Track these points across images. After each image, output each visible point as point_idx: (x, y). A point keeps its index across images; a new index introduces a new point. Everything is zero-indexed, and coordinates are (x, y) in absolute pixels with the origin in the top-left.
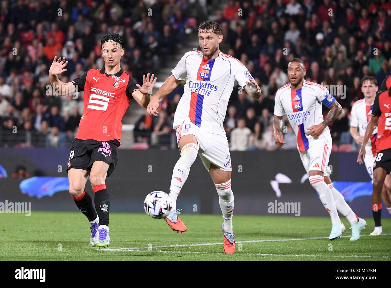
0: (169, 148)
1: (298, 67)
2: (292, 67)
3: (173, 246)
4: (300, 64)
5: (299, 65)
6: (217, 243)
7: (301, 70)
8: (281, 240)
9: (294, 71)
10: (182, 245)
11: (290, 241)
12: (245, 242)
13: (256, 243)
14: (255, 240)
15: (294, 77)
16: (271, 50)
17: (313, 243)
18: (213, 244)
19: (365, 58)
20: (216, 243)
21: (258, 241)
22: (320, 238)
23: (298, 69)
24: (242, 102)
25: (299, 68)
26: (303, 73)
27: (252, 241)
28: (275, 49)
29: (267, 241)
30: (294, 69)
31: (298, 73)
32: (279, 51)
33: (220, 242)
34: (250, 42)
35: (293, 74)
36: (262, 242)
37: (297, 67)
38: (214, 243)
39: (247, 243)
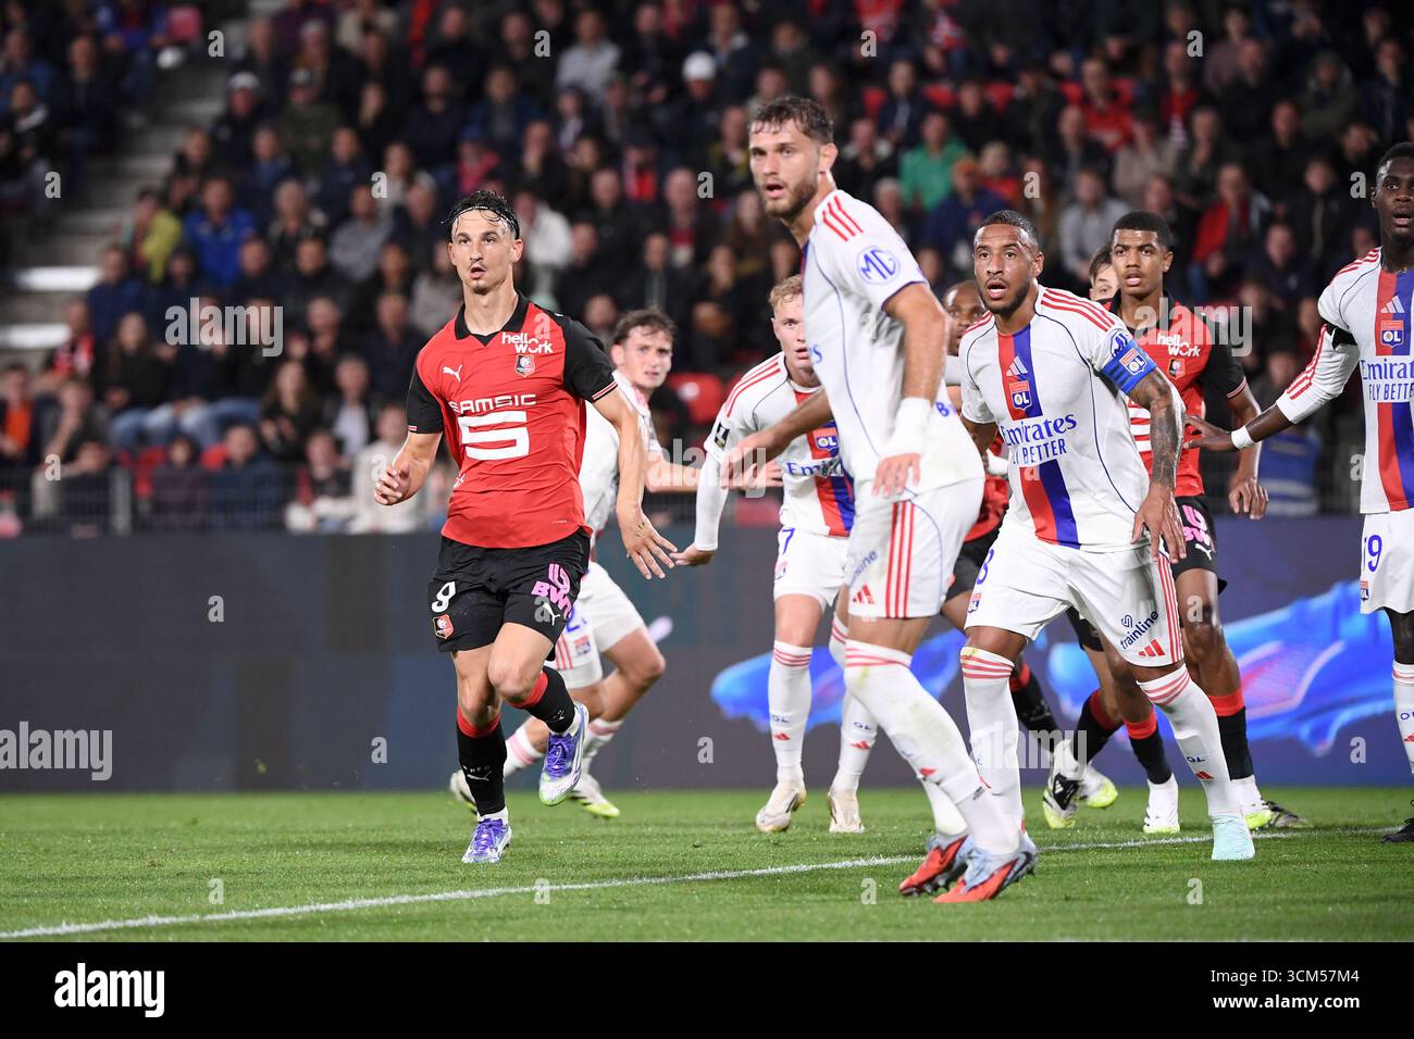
0: (106, 528)
1: (1011, 242)
2: (987, 243)
3: (138, 923)
4: (1019, 233)
5: (1015, 237)
6: (313, 907)
7: (1021, 254)
8: (570, 887)
9: (995, 259)
10: (174, 919)
11: (605, 889)
12: (425, 897)
13: (469, 901)
14: (465, 890)
15: (996, 281)
16: (502, 127)
17: (697, 894)
18: (299, 909)
19: (884, 149)
20: (309, 904)
21: (478, 893)
22: (727, 874)
23: (1010, 249)
24: (393, 336)
25: (1015, 245)
26: (1029, 264)
27: (453, 895)
28: (522, 121)
29: (513, 891)
30: (996, 252)
31: (1011, 266)
32: (537, 131)
33: (326, 903)
34: (419, 96)
35: (994, 269)
36: (494, 896)
37: (1005, 242)
38: (302, 905)
39: (436, 901)
